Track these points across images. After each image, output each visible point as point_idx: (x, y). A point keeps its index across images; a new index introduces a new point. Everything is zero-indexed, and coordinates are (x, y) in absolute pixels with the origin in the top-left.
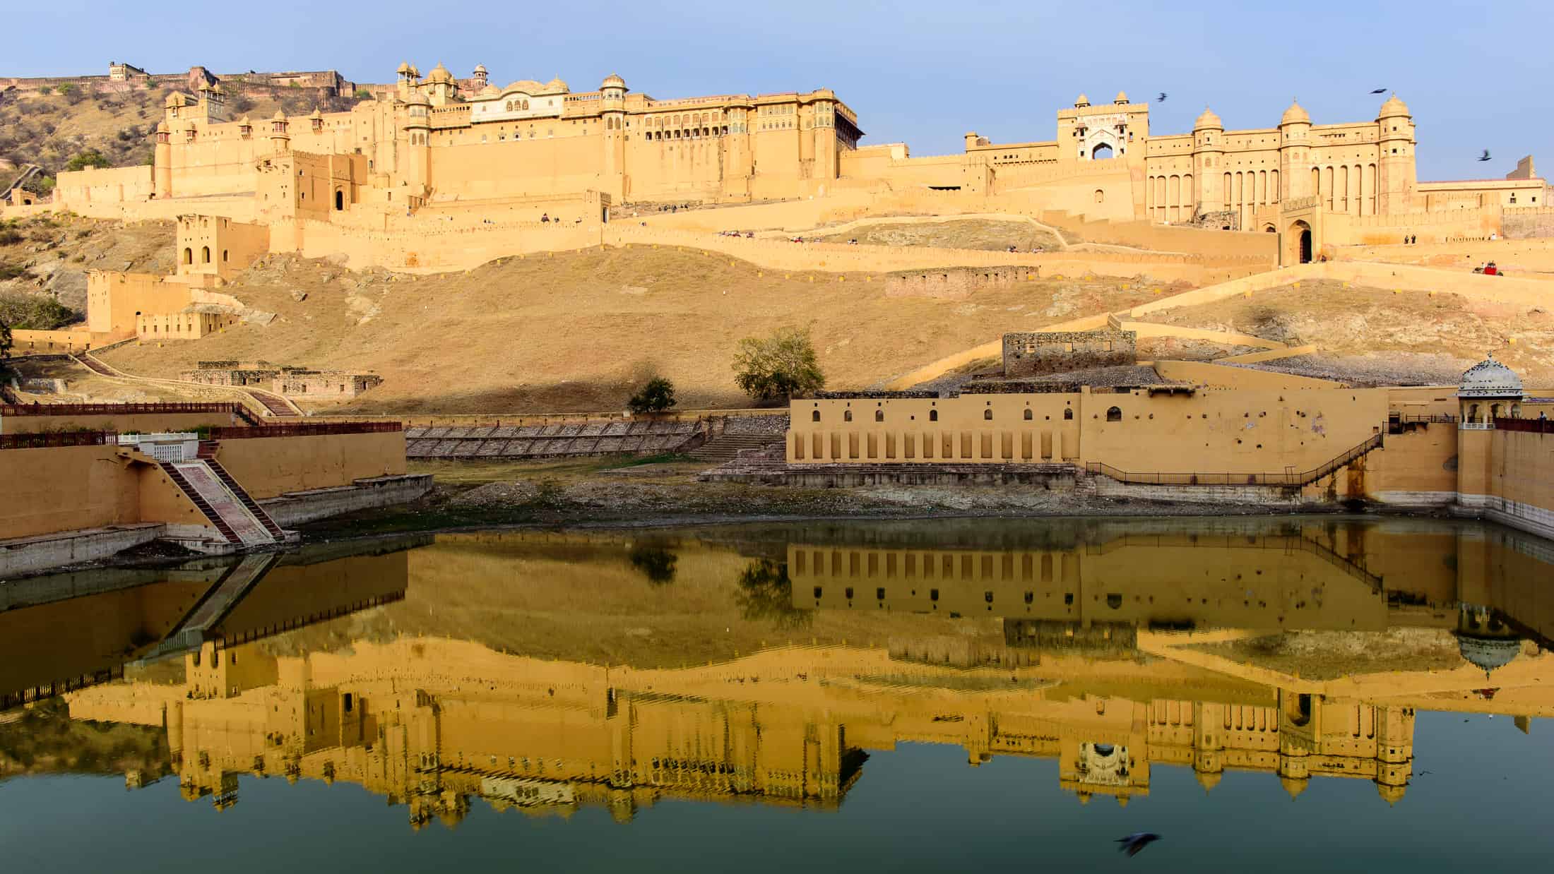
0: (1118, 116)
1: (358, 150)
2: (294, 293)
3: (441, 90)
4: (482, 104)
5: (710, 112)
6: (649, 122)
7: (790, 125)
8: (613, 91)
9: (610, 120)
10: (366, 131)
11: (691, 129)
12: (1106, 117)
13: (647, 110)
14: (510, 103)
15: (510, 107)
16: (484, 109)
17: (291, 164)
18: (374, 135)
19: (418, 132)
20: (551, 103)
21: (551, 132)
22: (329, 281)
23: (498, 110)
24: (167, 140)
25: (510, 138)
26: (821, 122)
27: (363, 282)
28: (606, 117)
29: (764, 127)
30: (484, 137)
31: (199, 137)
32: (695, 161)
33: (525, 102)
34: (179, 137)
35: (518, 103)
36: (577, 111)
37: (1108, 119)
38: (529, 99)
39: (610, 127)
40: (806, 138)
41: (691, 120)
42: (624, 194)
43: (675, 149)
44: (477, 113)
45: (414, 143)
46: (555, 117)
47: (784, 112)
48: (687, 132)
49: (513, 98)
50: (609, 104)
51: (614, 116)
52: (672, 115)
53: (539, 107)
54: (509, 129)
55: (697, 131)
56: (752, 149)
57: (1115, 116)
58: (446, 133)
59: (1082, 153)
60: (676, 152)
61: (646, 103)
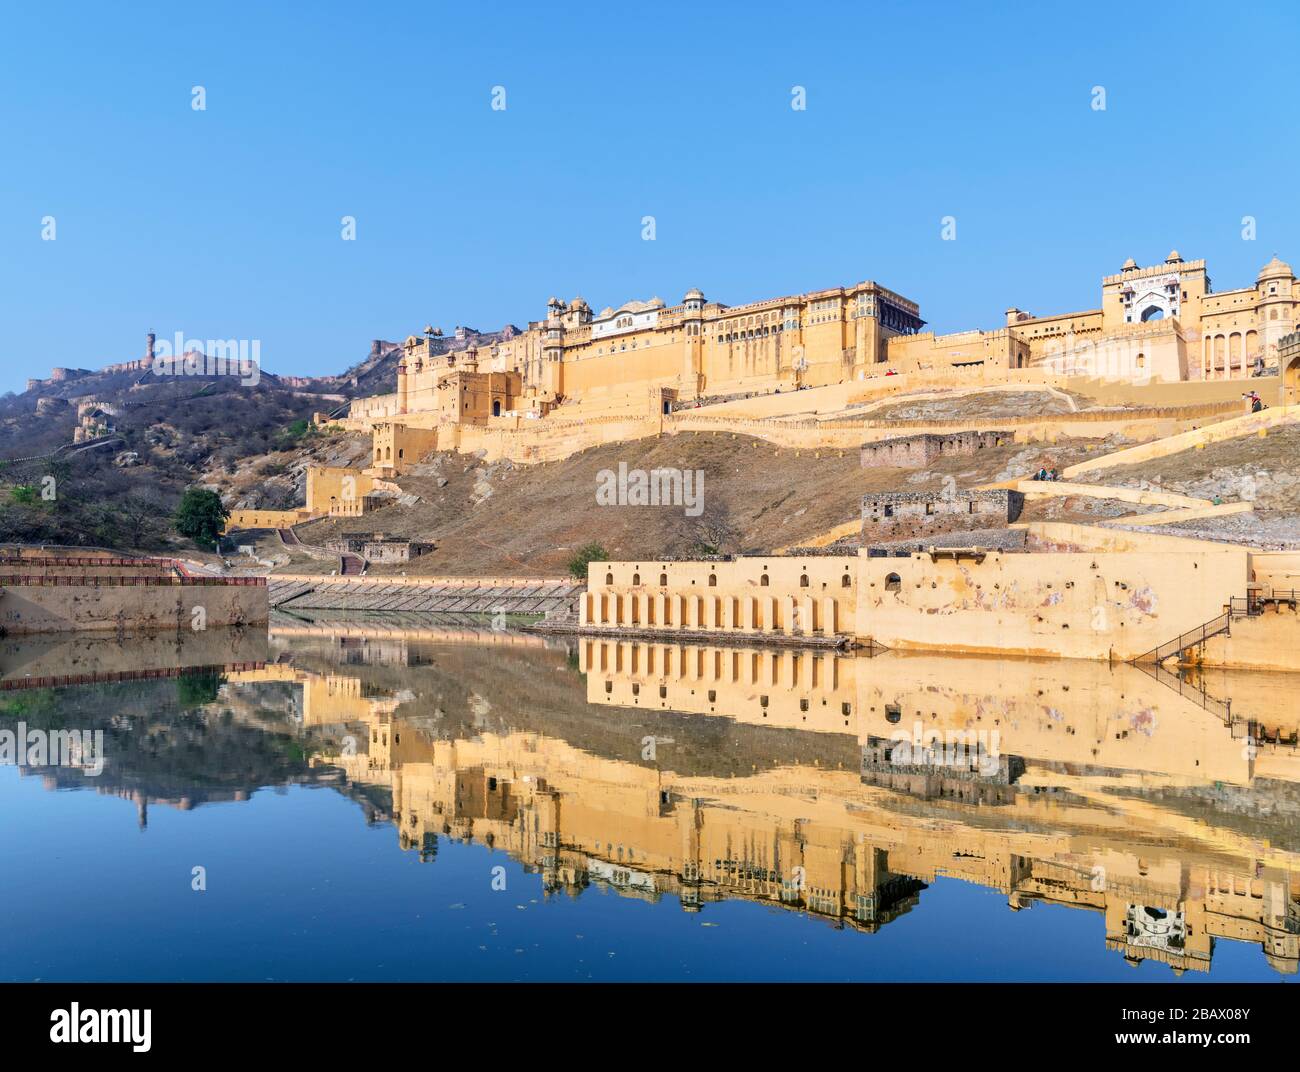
0: (1169, 277)
1: (516, 369)
2: (439, 480)
3: (576, 316)
4: (599, 325)
5: (770, 313)
6: (721, 328)
7: (835, 317)
8: (692, 303)
9: (690, 327)
10: (521, 353)
11: (754, 329)
12: (1154, 279)
13: (720, 316)
14: (619, 321)
15: (619, 325)
16: (601, 328)
17: (458, 382)
18: (527, 356)
19: (553, 351)
20: (648, 318)
21: (648, 342)
22: (468, 471)
23: (610, 328)
24: (404, 371)
25: (618, 350)
26: (862, 312)
27: (490, 471)
28: (687, 325)
29: (813, 321)
30: (600, 351)
31: (424, 368)
32: (757, 358)
33: (630, 319)
34: (411, 369)
35: (625, 320)
36: (667, 323)
37: (1158, 280)
38: (633, 317)
39: (689, 334)
40: (850, 328)
41: (754, 322)
42: (699, 390)
43: (741, 347)
44: (597, 331)
45: (550, 360)
46: (651, 330)
47: (829, 306)
48: (751, 332)
49: (621, 317)
50: (689, 314)
51: (692, 324)
52: (739, 319)
53: (640, 322)
54: (618, 343)
55: (759, 331)
56: (803, 341)
57: (1166, 277)
58: (574, 350)
59: (1129, 319)
60: (742, 350)
61: (719, 311)
